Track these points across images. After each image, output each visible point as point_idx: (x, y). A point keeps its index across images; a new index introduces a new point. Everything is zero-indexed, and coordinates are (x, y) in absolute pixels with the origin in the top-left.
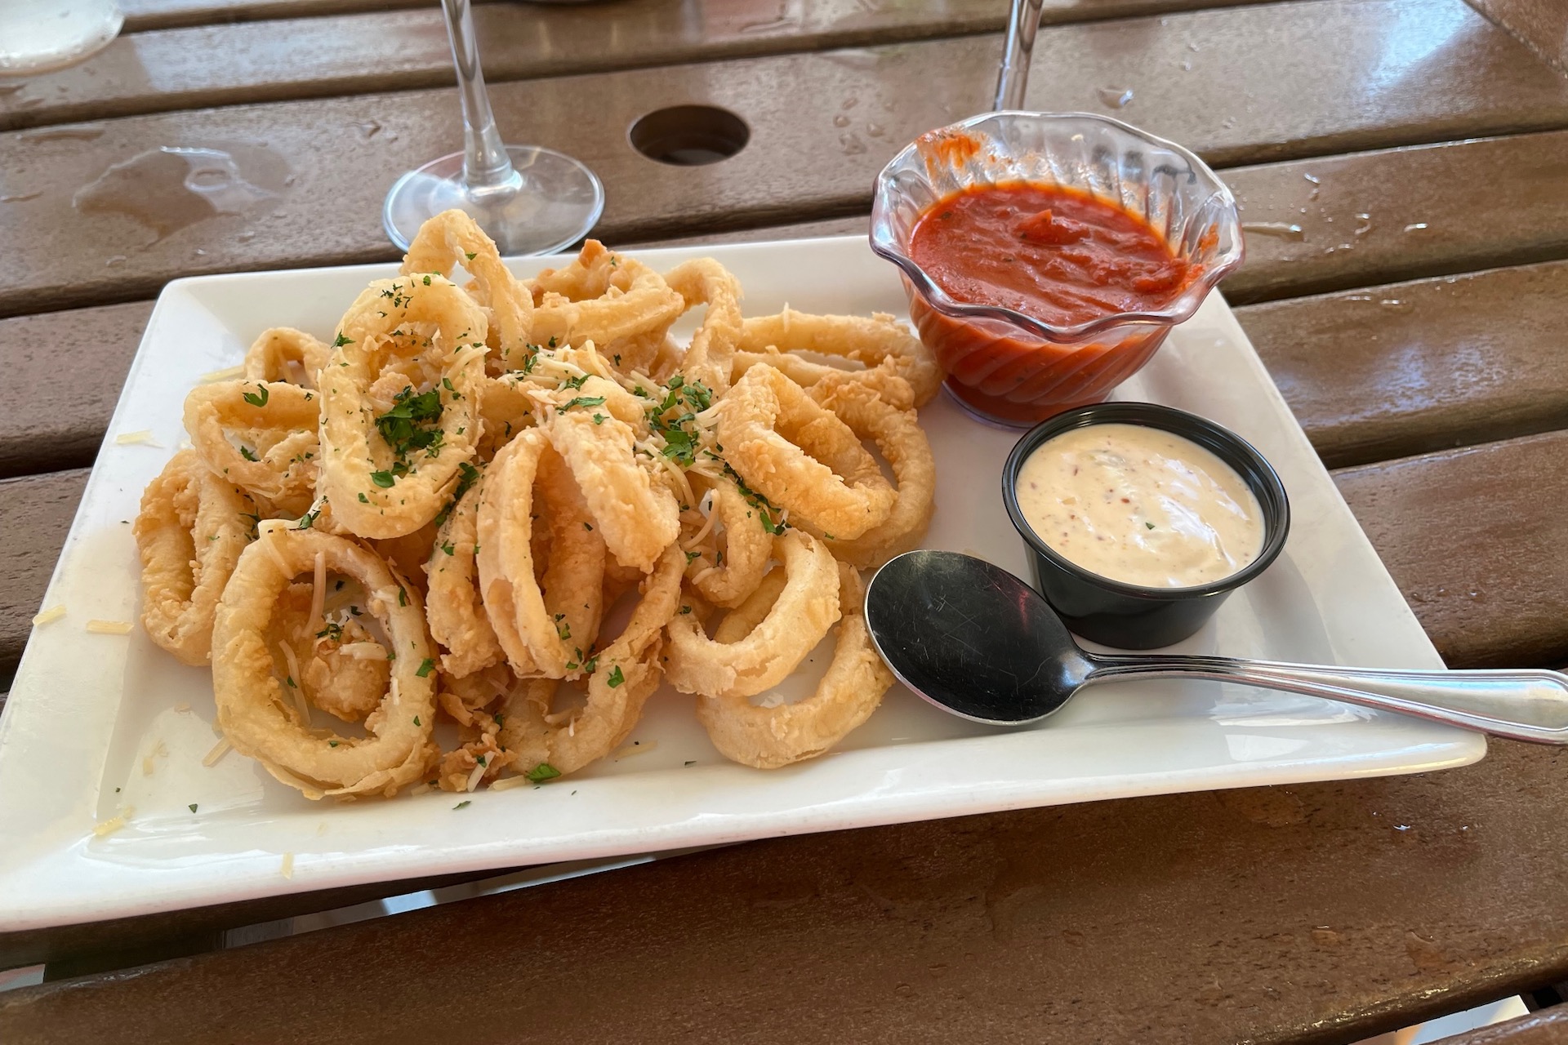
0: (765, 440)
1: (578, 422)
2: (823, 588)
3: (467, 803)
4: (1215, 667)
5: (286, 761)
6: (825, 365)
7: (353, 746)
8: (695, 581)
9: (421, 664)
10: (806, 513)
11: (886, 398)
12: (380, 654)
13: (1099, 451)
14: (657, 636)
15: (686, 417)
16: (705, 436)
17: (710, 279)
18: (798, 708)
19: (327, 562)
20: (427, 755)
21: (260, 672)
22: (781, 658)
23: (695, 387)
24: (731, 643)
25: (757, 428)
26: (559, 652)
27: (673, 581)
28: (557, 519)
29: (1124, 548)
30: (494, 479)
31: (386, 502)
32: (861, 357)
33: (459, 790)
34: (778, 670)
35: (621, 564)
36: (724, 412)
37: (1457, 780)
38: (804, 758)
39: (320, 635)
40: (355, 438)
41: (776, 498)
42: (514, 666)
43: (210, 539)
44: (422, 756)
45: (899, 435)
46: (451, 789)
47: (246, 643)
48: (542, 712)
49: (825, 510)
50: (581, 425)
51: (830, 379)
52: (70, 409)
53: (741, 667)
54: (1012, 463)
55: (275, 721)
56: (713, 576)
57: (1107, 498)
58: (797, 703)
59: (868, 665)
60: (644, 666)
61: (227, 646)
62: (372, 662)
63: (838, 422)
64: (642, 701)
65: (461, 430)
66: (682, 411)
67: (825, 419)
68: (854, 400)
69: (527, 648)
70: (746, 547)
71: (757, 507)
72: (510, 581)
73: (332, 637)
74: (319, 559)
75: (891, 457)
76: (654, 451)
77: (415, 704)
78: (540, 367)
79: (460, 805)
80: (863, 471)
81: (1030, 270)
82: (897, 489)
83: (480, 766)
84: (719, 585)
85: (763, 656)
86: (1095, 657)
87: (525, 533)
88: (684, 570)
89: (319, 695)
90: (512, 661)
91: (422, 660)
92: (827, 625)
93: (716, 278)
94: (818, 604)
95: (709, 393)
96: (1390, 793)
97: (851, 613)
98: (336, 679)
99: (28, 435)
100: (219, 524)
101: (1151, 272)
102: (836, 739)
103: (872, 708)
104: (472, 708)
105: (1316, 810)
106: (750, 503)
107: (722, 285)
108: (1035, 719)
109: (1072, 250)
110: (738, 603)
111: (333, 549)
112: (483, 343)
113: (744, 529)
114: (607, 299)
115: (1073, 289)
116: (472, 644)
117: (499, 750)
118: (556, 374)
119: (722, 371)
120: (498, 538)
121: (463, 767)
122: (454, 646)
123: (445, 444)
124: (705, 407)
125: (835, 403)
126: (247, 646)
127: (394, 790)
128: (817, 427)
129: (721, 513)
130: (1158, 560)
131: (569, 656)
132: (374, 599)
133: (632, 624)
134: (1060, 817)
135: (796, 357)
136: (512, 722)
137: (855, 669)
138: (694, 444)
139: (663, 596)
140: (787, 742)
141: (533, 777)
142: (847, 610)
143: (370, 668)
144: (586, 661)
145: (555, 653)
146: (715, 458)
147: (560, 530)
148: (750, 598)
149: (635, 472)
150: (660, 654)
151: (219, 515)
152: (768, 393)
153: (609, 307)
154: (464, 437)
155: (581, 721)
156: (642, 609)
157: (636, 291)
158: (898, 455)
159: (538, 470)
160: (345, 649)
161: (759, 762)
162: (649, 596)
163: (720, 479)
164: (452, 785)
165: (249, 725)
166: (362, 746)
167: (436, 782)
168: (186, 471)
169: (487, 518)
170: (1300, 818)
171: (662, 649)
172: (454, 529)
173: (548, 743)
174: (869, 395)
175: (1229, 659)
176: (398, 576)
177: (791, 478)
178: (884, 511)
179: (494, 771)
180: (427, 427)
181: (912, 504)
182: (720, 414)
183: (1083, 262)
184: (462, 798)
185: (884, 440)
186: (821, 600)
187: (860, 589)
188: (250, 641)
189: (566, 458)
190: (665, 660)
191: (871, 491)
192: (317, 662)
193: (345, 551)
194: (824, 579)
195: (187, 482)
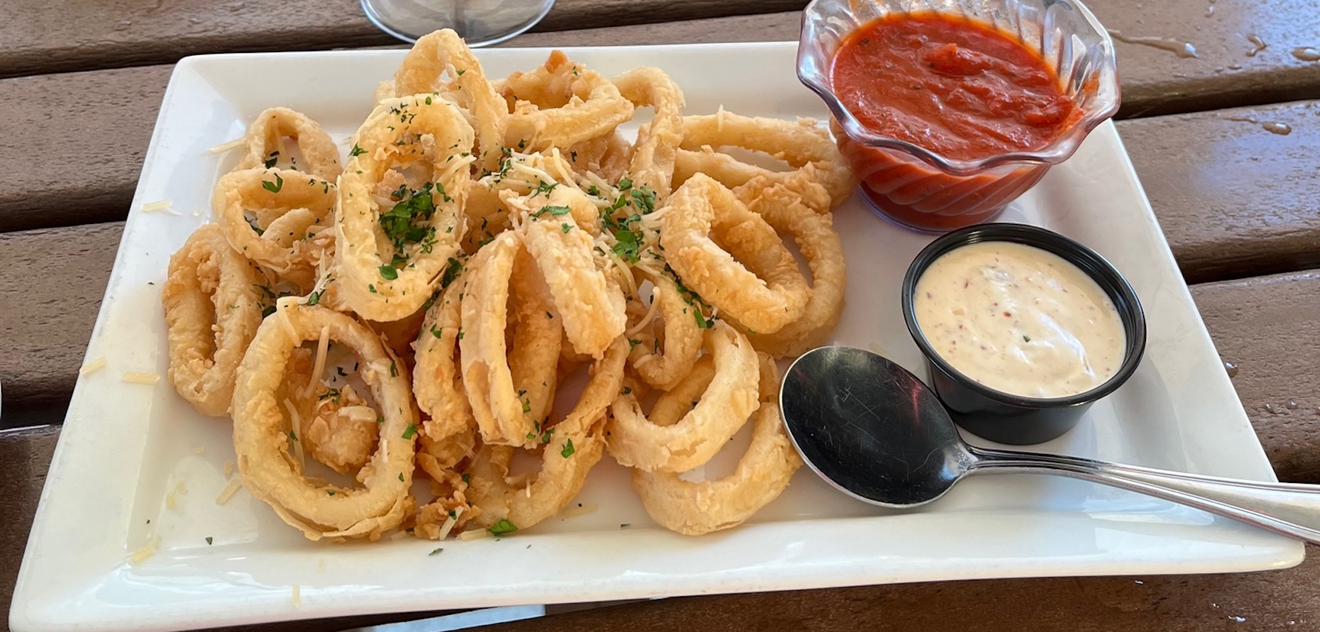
0: (701, 247)
1: (549, 229)
2: (745, 380)
3: (440, 550)
4: (1079, 467)
5: (292, 506)
6: (753, 165)
7: (347, 496)
8: (636, 366)
9: (406, 428)
10: (733, 311)
11: (806, 201)
12: (371, 417)
13: (987, 266)
14: (603, 414)
15: (633, 218)
16: (650, 236)
17: (657, 89)
18: (719, 485)
19: (331, 335)
20: (406, 506)
21: (272, 427)
22: (708, 442)
23: (642, 191)
24: (666, 425)
25: (694, 236)
26: (521, 424)
27: (618, 366)
28: (524, 307)
29: (1003, 358)
30: (477, 274)
31: (390, 293)
32: (785, 158)
33: (432, 538)
34: (705, 452)
35: (578, 352)
36: (667, 218)
37: (1288, 579)
38: (723, 528)
39: (322, 398)
40: (366, 236)
41: (708, 298)
42: (483, 434)
43: (230, 307)
44: (403, 506)
45: (816, 237)
46: (425, 537)
47: (264, 402)
48: (503, 473)
49: (749, 310)
50: (551, 233)
51: (757, 182)
52: (89, 168)
53: (674, 448)
54: (912, 272)
55: (283, 470)
56: (651, 362)
57: (992, 311)
58: (720, 479)
59: (780, 449)
60: (592, 439)
61: (249, 404)
62: (365, 423)
63: (763, 223)
64: (587, 470)
65: (450, 229)
66: (629, 211)
67: (752, 223)
68: (778, 201)
69: (496, 420)
70: (682, 340)
71: (692, 304)
72: (488, 363)
73: (333, 400)
74: (325, 332)
75: (808, 256)
76: (606, 248)
77: (401, 462)
78: (513, 171)
79: (435, 552)
80: (783, 268)
81: (935, 99)
82: (812, 286)
83: (450, 518)
84: (656, 371)
85: (693, 440)
86: (975, 451)
87: (502, 323)
88: (627, 356)
89: (318, 449)
90: (482, 430)
91: (407, 425)
92: (748, 414)
93: (663, 89)
94: (741, 396)
95: (653, 195)
96: (1228, 587)
97: (768, 400)
98: (334, 437)
99: (51, 190)
100: (238, 295)
101: (1042, 106)
102: (751, 512)
103: (782, 486)
104: (444, 467)
105: (1163, 599)
106: (686, 301)
107: (668, 95)
108: (920, 504)
109: (973, 81)
110: (672, 386)
111: (337, 324)
112: (470, 152)
113: (680, 323)
114: (570, 109)
115: (970, 119)
116: (450, 413)
117: (467, 506)
118: (527, 178)
119: (664, 175)
120: (479, 326)
121: (436, 518)
122: (437, 416)
123: (437, 241)
124: (650, 210)
125: (761, 204)
126: (264, 406)
127: (379, 535)
128: (745, 229)
129: (660, 307)
130: (1031, 370)
131: (529, 428)
132: (368, 370)
133: (582, 403)
134: (939, 591)
135: (728, 157)
136: (477, 480)
137: (769, 453)
138: (639, 243)
139: (610, 379)
140: (709, 513)
141: (493, 530)
142: (765, 399)
143: (363, 429)
144: (542, 432)
145: (518, 425)
146: (657, 257)
147: (525, 317)
148: (682, 382)
149: (595, 277)
150: (604, 429)
151: (238, 286)
152: (705, 204)
153: (571, 116)
154: (452, 234)
155: (536, 484)
156: (591, 390)
157: (595, 102)
158: (815, 254)
159: (513, 269)
160: (343, 411)
161: (685, 529)
162: (598, 378)
163: (661, 277)
164: (427, 533)
165: (262, 473)
166: (354, 496)
167: (412, 530)
168: (208, 244)
169: (470, 309)
170: (1147, 606)
171: (607, 425)
172: (441, 315)
173: (508, 502)
174: (791, 197)
175: (1090, 461)
176: (388, 350)
177: (722, 282)
178: (800, 310)
179: (462, 523)
180: (421, 224)
181: (825, 302)
182: (663, 220)
183: (982, 94)
184: (436, 546)
185: (803, 239)
186: (743, 392)
187: (776, 379)
188: (267, 402)
189: (538, 261)
190: (608, 434)
191: (789, 293)
192: (319, 421)
193: (347, 326)
194: (747, 372)
195: (209, 254)
